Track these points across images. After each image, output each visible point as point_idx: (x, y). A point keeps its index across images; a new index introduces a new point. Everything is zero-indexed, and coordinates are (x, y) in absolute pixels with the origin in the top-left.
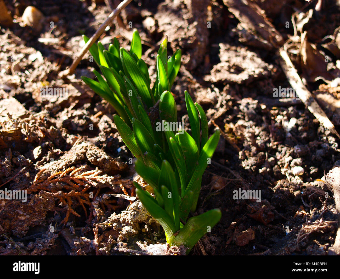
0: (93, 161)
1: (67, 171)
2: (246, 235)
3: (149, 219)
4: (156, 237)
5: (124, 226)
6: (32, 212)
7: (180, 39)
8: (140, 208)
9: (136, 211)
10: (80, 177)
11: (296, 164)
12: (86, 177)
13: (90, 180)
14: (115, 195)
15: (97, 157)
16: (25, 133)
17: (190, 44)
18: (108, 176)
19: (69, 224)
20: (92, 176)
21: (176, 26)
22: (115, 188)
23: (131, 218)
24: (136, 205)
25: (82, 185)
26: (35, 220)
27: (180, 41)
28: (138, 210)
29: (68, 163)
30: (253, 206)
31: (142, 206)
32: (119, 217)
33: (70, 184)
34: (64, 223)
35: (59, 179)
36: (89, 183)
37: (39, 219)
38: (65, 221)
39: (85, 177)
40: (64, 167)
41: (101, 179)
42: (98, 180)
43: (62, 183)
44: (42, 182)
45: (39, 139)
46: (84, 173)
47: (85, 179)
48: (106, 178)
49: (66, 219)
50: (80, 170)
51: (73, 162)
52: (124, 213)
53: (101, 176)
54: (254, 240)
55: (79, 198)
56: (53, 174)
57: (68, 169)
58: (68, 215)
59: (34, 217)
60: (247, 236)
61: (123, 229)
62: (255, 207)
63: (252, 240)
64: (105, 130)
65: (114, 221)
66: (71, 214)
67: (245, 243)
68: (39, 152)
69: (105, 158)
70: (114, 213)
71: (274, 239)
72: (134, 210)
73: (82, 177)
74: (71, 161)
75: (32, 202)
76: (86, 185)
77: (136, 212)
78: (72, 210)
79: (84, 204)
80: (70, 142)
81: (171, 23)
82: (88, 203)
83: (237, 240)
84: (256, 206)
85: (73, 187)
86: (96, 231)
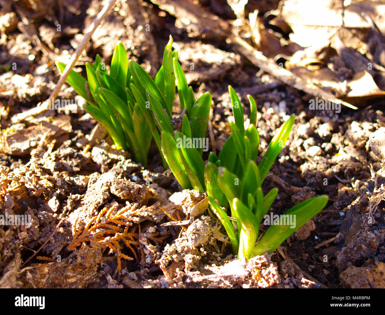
0: (125, 195)
1: (101, 213)
2: (305, 227)
3: (211, 239)
4: (219, 257)
5: (184, 256)
6: (81, 270)
7: (133, 48)
8: (200, 230)
9: (195, 233)
10: (118, 216)
11: (310, 145)
12: (125, 215)
13: (130, 217)
14: (165, 224)
15: (130, 190)
16: (32, 187)
17: (146, 50)
18: (147, 206)
19: (124, 271)
20: (130, 212)
21: (116, 36)
22: (157, 218)
23: (193, 243)
24: (194, 227)
25: (123, 225)
26: (88, 278)
27: (133, 51)
28: (198, 232)
29: (96, 206)
30: (298, 196)
31: (201, 226)
32: (175, 247)
33: (110, 228)
34: (119, 272)
35: (97, 224)
36: (130, 220)
37: (92, 275)
38: (118, 270)
39: (122, 215)
40: (95, 211)
41: (141, 212)
42: (138, 214)
43: (102, 229)
44: (81, 234)
45: (49, 189)
46: (119, 212)
47: (124, 217)
48: (146, 209)
49: (119, 267)
50: (114, 208)
51: (101, 203)
52: (178, 241)
53: (139, 209)
54: (316, 229)
55: (125, 240)
56: (88, 221)
57: (101, 212)
58: (119, 262)
59: (85, 276)
60: (307, 227)
61: (185, 259)
62: (301, 197)
63: (314, 231)
64: (106, 163)
65: (171, 254)
66: (122, 259)
67: (307, 235)
68: (56, 203)
69: (140, 188)
70: (168, 245)
71: (333, 222)
72: (194, 233)
73: (120, 216)
74: (99, 203)
75: (80, 258)
76: (128, 223)
77: (197, 235)
78: (123, 254)
79: (131, 245)
80: (82, 184)
81: (109, 35)
82: (134, 243)
83: (298, 235)
84: (302, 195)
85: (114, 230)
86: (164, 268)
